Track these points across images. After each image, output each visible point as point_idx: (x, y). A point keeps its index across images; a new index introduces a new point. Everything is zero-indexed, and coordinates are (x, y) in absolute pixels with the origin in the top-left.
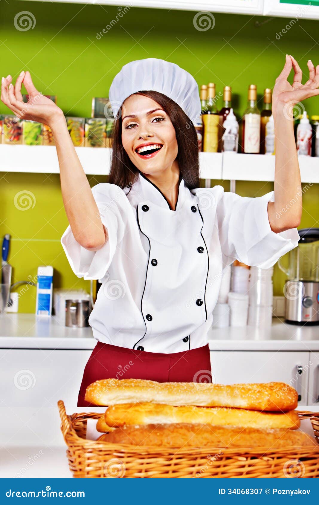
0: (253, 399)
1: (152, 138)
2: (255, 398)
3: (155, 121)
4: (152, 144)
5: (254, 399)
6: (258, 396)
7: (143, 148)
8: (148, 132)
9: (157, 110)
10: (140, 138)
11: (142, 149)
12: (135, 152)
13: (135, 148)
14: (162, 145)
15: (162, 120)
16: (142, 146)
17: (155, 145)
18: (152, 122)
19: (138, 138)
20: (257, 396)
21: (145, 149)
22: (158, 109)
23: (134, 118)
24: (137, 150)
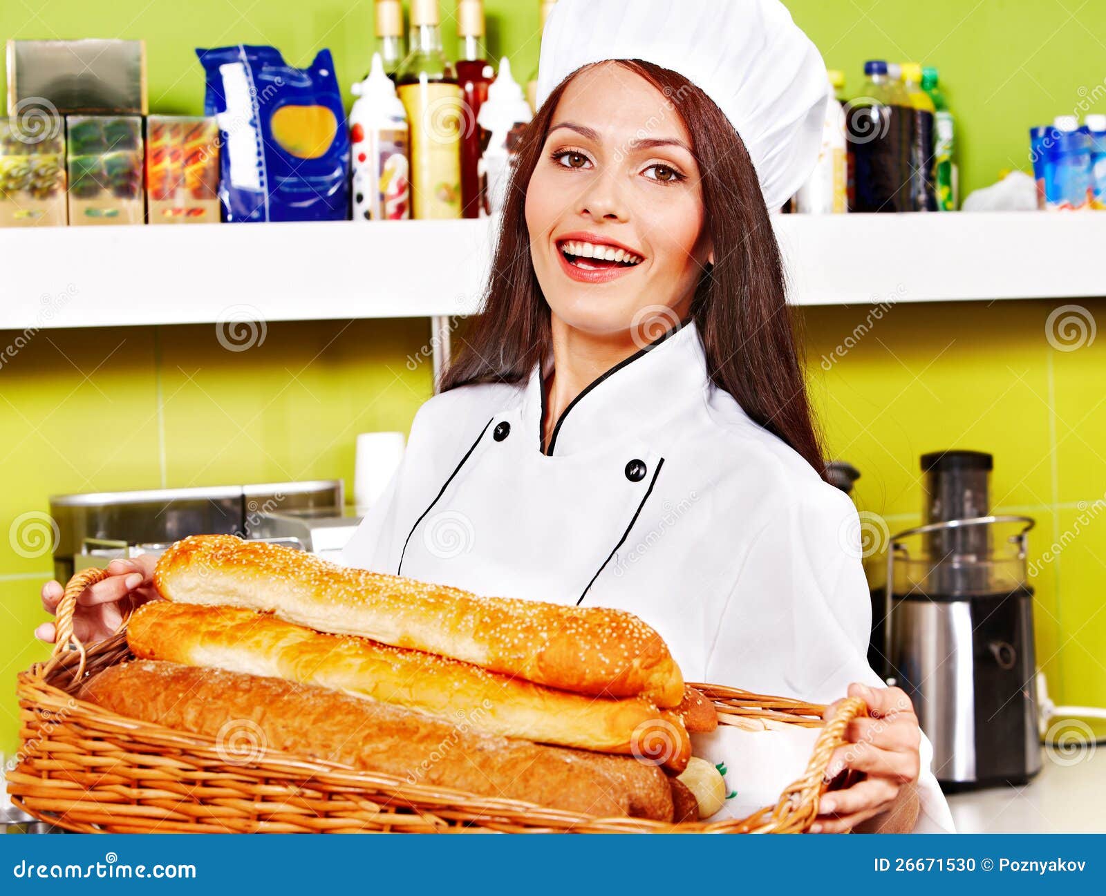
0: (502, 646)
1: (623, 226)
2: (509, 645)
3: (651, 173)
4: (615, 246)
5: (505, 649)
6: (519, 639)
7: (582, 246)
8: (617, 201)
9: (668, 142)
10: (586, 211)
11: (579, 246)
12: (553, 247)
13: (557, 234)
14: (641, 258)
15: (673, 177)
16: (579, 239)
17: (621, 252)
18: (642, 173)
19: (580, 208)
20: (516, 641)
21: (586, 250)
22: (675, 143)
23: (589, 141)
24: (560, 243)
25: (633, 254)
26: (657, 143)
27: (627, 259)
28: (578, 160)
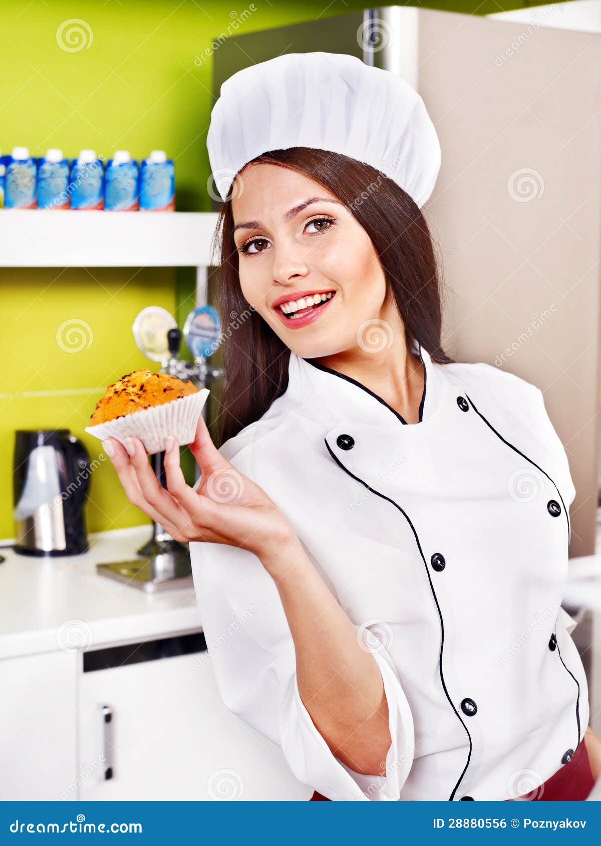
25: (327, 293)
26: (301, 208)
27: (324, 297)
28: (262, 245)
